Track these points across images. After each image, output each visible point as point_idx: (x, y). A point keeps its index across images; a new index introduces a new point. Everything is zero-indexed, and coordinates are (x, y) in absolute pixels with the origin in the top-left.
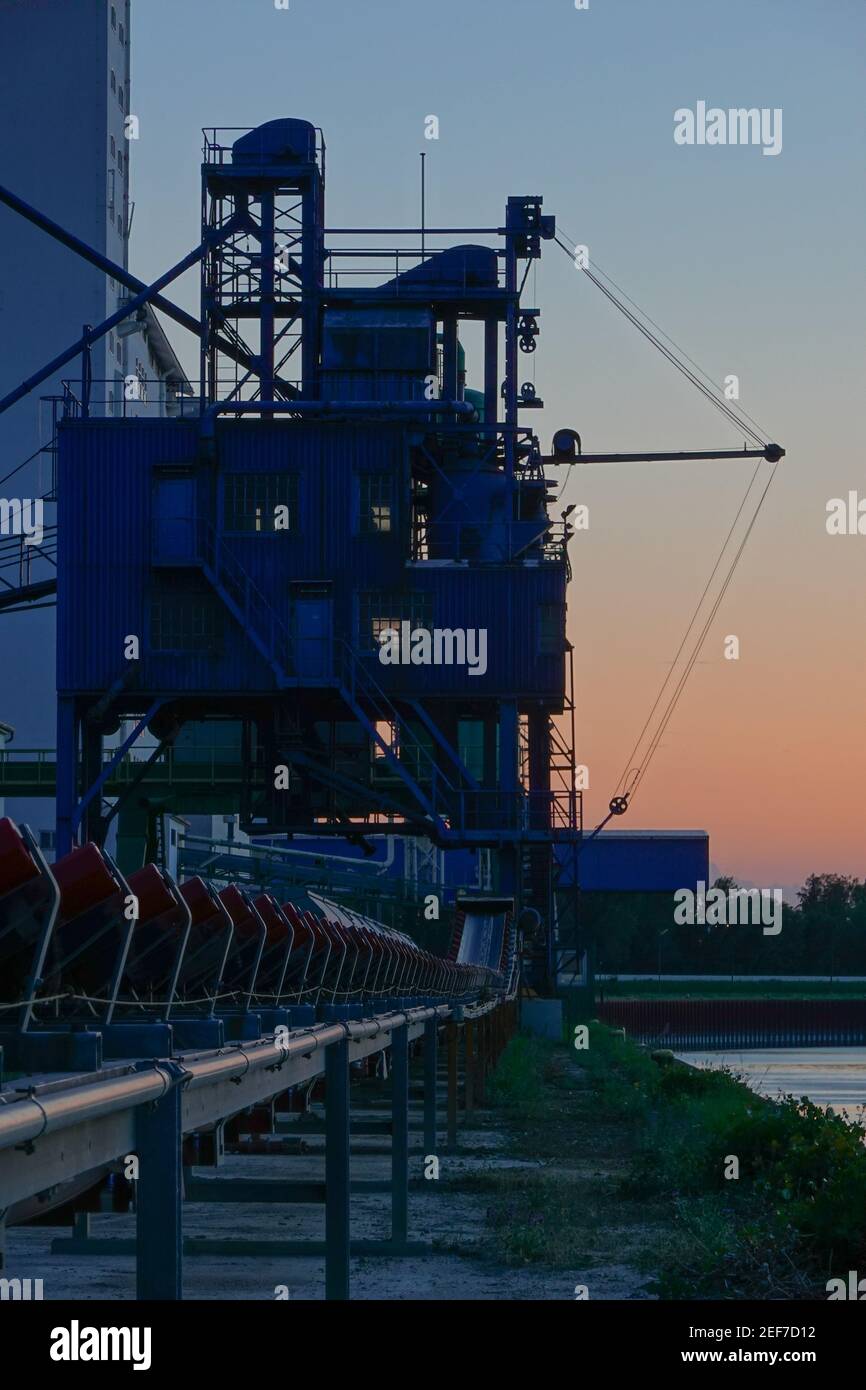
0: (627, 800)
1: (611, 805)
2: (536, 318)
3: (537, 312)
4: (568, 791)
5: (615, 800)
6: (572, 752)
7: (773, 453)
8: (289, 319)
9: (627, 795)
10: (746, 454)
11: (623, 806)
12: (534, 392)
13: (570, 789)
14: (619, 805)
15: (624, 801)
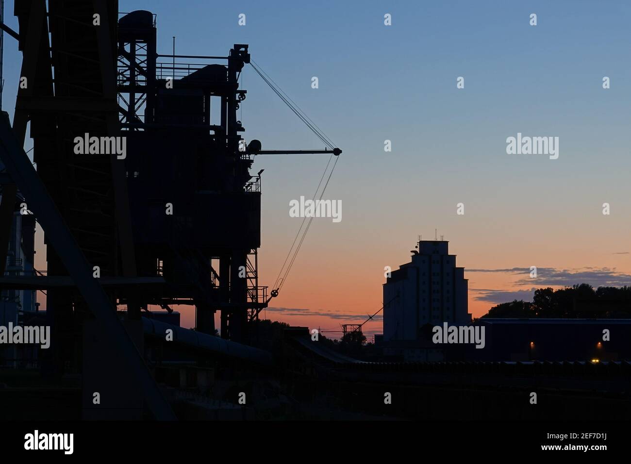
0: (278, 291)
1: (271, 293)
2: (245, 94)
3: (245, 92)
4: (254, 286)
5: (273, 291)
6: (256, 271)
7: (337, 152)
8: (142, 94)
9: (278, 289)
10: (326, 152)
11: (276, 294)
12: (241, 125)
13: (255, 286)
14: (275, 293)
15: (277, 291)
